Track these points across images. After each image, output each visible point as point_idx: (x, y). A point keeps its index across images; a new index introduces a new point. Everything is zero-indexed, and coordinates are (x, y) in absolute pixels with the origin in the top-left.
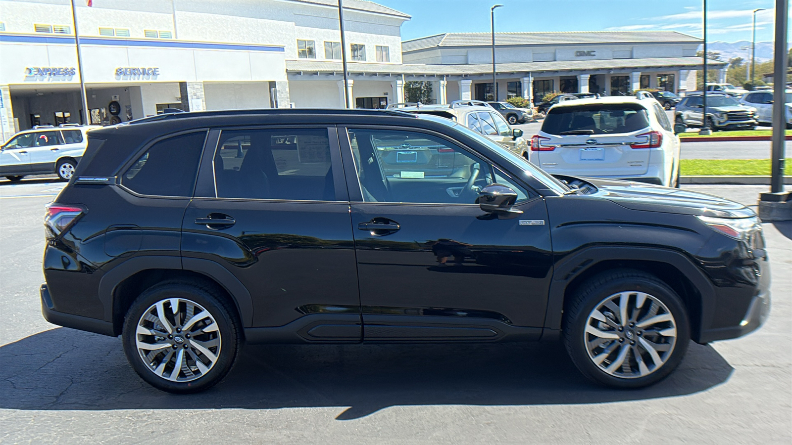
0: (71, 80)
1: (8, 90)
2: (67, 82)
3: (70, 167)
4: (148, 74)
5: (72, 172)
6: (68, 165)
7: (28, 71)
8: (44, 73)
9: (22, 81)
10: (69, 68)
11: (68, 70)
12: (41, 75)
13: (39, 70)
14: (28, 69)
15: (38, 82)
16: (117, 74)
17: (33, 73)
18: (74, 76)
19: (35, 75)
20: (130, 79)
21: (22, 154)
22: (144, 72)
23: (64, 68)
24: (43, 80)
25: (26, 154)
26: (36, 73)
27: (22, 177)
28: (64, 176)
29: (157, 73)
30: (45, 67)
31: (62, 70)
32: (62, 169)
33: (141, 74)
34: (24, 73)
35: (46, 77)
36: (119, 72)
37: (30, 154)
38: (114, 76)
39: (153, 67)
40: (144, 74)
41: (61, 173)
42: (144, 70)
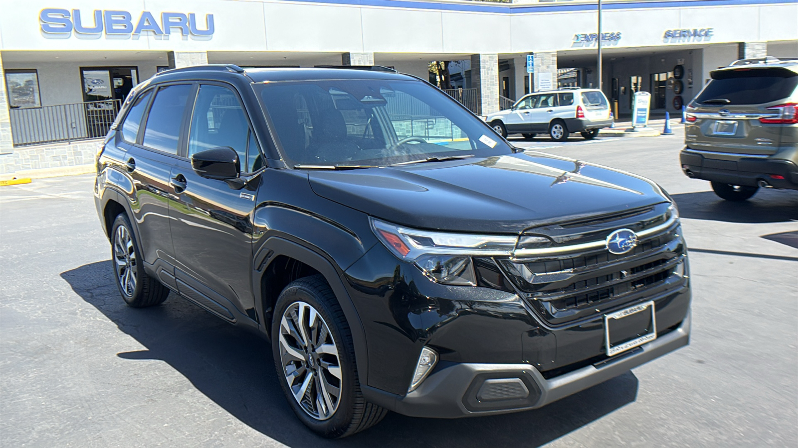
0: (616, 44)
1: (556, 56)
2: (612, 46)
3: (560, 128)
4: (699, 36)
5: (561, 133)
6: (558, 126)
7: (576, 38)
8: (591, 39)
9: (569, 46)
10: (616, 33)
11: (614, 35)
12: (588, 41)
13: (586, 36)
14: (576, 35)
15: (584, 48)
16: (665, 37)
17: (580, 39)
18: (619, 40)
19: (582, 41)
20: (679, 42)
21: (525, 114)
22: (695, 34)
23: (610, 33)
24: (588, 46)
25: (528, 114)
26: (583, 39)
27: (534, 135)
28: (555, 136)
29: (710, 34)
30: (592, 33)
31: (608, 35)
32: (554, 129)
33: (692, 35)
34: (572, 40)
35: (591, 43)
36: (668, 35)
37: (531, 114)
38: (663, 39)
39: (706, 28)
40: (695, 36)
41: (553, 133)
42: (695, 31)
